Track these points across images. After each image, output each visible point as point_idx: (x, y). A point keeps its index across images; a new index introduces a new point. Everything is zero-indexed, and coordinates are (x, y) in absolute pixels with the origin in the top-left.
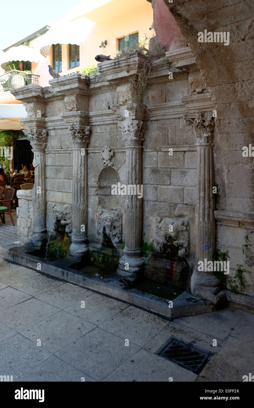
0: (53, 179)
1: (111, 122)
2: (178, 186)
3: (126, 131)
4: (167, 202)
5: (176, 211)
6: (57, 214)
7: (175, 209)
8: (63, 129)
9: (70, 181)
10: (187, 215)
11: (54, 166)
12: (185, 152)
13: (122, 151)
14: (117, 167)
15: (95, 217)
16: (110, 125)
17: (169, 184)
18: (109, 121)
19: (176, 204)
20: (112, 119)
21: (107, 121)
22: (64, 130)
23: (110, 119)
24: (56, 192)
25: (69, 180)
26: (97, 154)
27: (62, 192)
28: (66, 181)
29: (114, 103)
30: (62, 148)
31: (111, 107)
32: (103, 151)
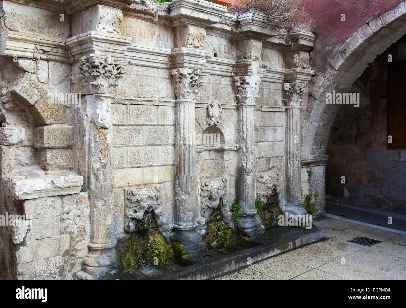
0: (120, 149)
1: (219, 73)
2: (271, 142)
4: (265, 157)
5: (271, 164)
6: (149, 202)
7: (269, 163)
8: (143, 66)
9: (158, 148)
10: (277, 166)
11: (124, 125)
12: (275, 112)
13: (227, 108)
14: (222, 126)
15: (197, 192)
16: (215, 76)
17: (265, 141)
18: (218, 71)
19: (269, 159)
20: (222, 70)
21: (215, 70)
22: (144, 68)
23: (220, 70)
24: (126, 169)
25: (156, 147)
26: (199, 109)
27: (139, 167)
28: (149, 148)
29: (221, 52)
30: (139, 96)
31: (218, 55)
32: (212, 107)
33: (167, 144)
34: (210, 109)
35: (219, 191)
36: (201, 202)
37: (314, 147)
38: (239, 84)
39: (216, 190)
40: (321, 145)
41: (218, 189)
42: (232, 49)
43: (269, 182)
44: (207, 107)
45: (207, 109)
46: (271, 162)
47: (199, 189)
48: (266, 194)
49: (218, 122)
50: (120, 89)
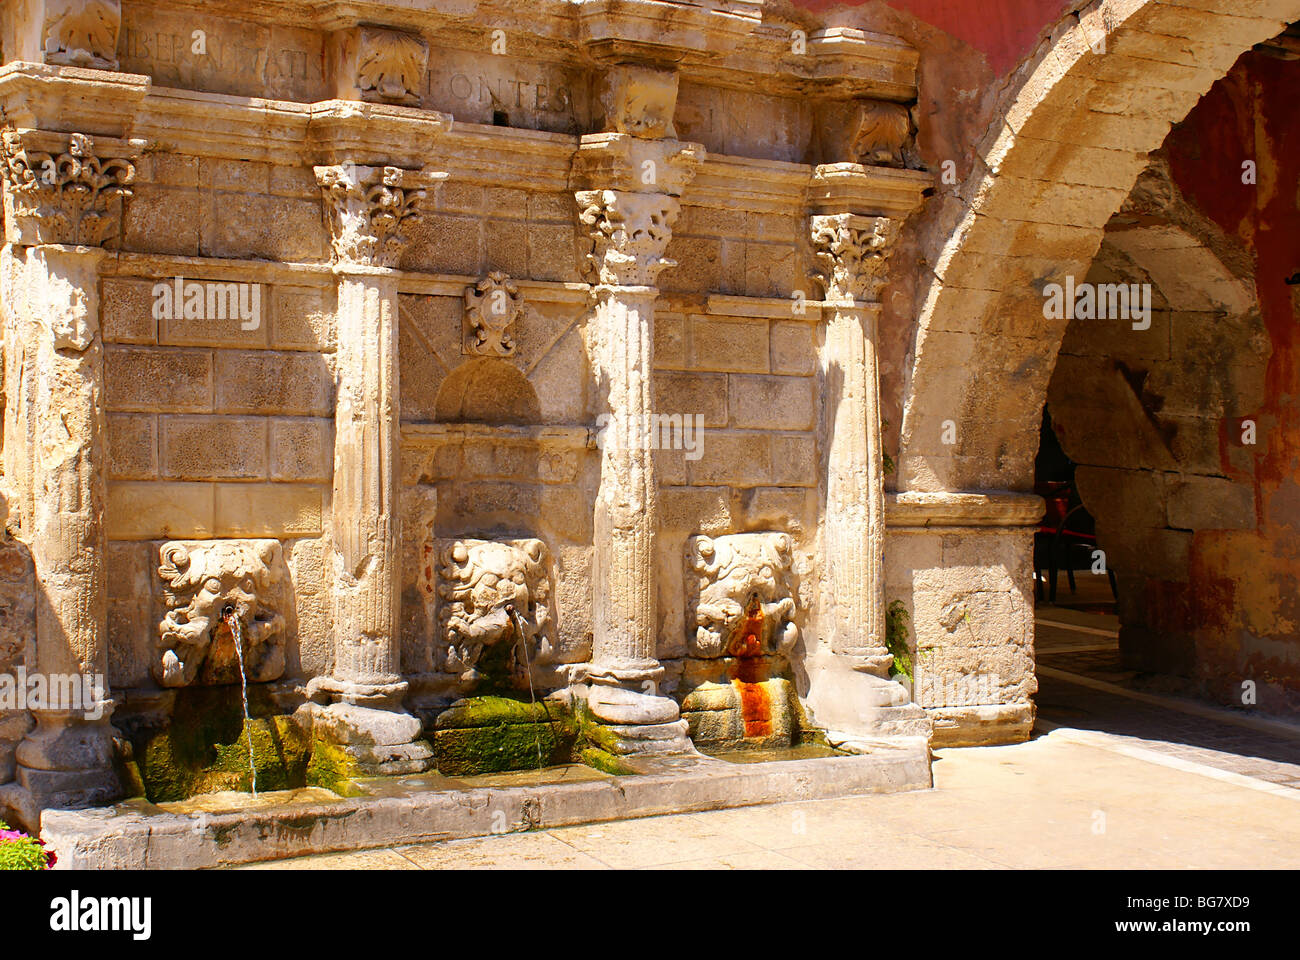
1: (514, 178)
2: (754, 428)
3: (639, 232)
4: (722, 485)
5: (752, 510)
11: (152, 343)
14: (528, 363)
15: (422, 579)
16: (499, 190)
17: (725, 424)
19: (747, 491)
25: (262, 418)
26: (430, 299)
27: (203, 479)
28: (240, 420)
29: (525, 106)
30: (203, 251)
31: (512, 119)
32: (479, 294)
33: (307, 410)
34: (473, 300)
35: (503, 584)
36: (437, 615)
37: (966, 460)
38: (587, 218)
39: (490, 579)
40: (1002, 451)
41: (500, 577)
42: (570, 96)
43: (735, 573)
44: (460, 294)
45: (463, 299)
46: (755, 501)
47: (432, 569)
48: (722, 616)
49: (505, 346)
50: (139, 229)
